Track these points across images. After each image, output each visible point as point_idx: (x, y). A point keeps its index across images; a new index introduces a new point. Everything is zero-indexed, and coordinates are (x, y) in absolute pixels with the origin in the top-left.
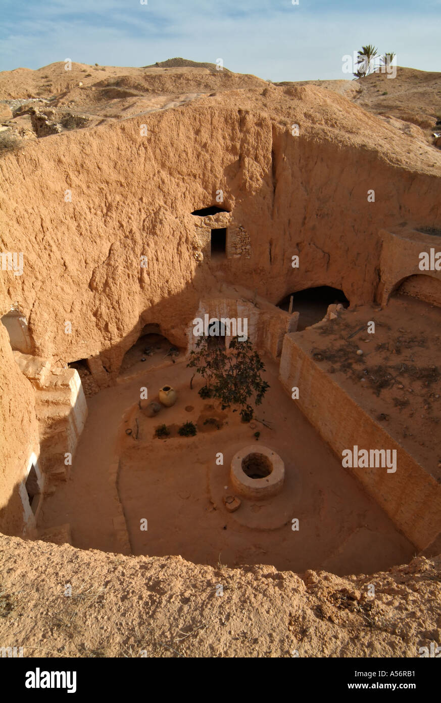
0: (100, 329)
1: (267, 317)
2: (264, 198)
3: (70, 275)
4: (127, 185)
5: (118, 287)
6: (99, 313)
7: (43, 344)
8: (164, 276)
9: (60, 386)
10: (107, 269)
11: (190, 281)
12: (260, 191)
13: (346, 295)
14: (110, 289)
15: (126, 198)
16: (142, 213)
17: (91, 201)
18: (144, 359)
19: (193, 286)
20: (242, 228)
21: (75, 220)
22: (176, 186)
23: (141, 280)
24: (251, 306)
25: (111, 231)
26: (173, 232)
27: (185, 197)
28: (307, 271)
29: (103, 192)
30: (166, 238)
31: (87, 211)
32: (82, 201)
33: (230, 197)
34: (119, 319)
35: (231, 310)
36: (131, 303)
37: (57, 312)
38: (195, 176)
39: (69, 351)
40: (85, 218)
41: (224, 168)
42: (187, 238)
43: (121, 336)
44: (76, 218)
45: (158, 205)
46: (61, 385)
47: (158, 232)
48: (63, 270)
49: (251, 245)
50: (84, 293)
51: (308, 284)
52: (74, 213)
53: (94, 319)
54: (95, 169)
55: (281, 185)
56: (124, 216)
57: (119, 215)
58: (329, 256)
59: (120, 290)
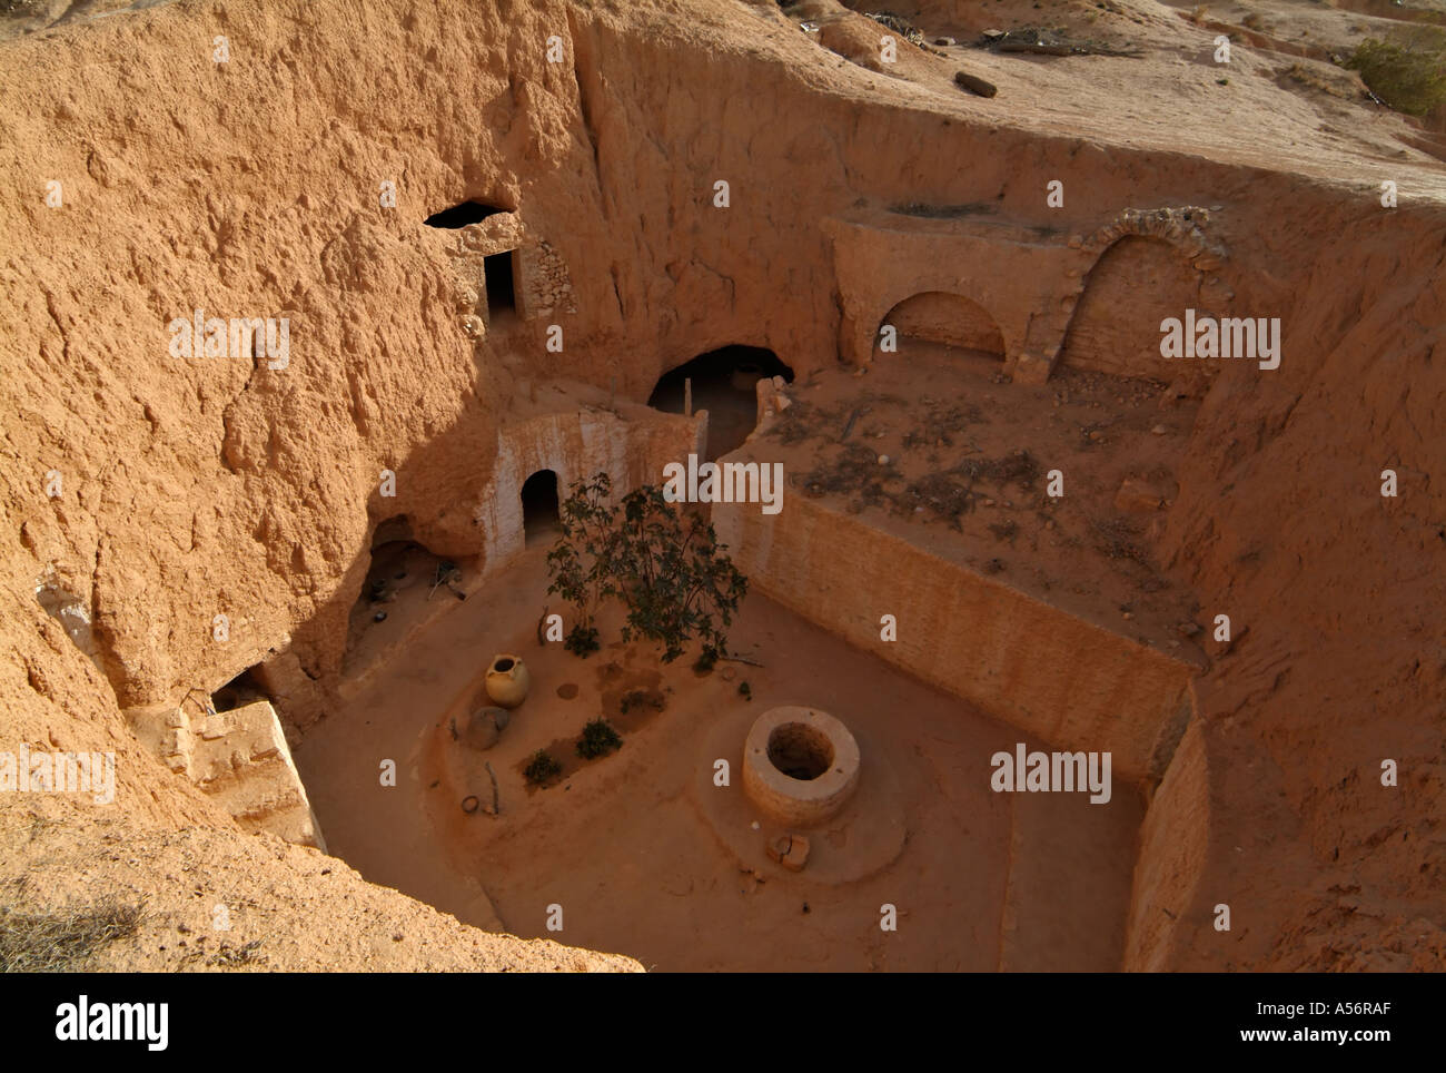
0: (280, 571)
1: (643, 435)
2: (580, 172)
3: (169, 441)
4: (259, 167)
5: (308, 445)
6: (272, 527)
7: (147, 664)
8: (410, 390)
9: (250, 763)
10: (264, 404)
11: (471, 390)
12: (567, 157)
13: (780, 355)
14: (289, 453)
15: (263, 201)
16: (314, 239)
17: (169, 222)
18: (380, 616)
19: (480, 400)
20: (547, 246)
21: (141, 282)
22: (380, 160)
23: (358, 414)
24: (610, 418)
25: (245, 298)
26: (407, 277)
27: (407, 186)
28: (695, 321)
29: (200, 191)
30: (394, 294)
31: (167, 249)
32: (146, 225)
33: (506, 177)
34: (326, 530)
35: (568, 439)
36: (347, 479)
37: (162, 557)
38: (420, 132)
39: (209, 658)
40: (166, 272)
41: (481, 107)
42: (441, 287)
43: (338, 571)
44: (141, 277)
45: (346, 212)
46: (251, 759)
47: (371, 281)
48: (146, 434)
49: (571, 282)
50: (216, 485)
51: (699, 348)
52: (134, 262)
53: (259, 548)
54: (167, 129)
55: (609, 141)
56: (268, 249)
57: (256, 250)
58: (733, 282)
59: (315, 451)
